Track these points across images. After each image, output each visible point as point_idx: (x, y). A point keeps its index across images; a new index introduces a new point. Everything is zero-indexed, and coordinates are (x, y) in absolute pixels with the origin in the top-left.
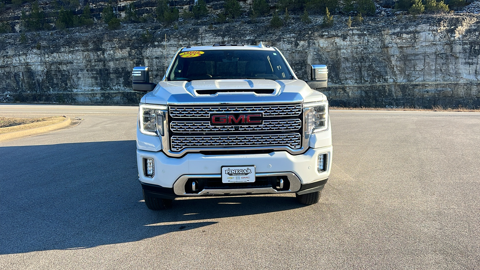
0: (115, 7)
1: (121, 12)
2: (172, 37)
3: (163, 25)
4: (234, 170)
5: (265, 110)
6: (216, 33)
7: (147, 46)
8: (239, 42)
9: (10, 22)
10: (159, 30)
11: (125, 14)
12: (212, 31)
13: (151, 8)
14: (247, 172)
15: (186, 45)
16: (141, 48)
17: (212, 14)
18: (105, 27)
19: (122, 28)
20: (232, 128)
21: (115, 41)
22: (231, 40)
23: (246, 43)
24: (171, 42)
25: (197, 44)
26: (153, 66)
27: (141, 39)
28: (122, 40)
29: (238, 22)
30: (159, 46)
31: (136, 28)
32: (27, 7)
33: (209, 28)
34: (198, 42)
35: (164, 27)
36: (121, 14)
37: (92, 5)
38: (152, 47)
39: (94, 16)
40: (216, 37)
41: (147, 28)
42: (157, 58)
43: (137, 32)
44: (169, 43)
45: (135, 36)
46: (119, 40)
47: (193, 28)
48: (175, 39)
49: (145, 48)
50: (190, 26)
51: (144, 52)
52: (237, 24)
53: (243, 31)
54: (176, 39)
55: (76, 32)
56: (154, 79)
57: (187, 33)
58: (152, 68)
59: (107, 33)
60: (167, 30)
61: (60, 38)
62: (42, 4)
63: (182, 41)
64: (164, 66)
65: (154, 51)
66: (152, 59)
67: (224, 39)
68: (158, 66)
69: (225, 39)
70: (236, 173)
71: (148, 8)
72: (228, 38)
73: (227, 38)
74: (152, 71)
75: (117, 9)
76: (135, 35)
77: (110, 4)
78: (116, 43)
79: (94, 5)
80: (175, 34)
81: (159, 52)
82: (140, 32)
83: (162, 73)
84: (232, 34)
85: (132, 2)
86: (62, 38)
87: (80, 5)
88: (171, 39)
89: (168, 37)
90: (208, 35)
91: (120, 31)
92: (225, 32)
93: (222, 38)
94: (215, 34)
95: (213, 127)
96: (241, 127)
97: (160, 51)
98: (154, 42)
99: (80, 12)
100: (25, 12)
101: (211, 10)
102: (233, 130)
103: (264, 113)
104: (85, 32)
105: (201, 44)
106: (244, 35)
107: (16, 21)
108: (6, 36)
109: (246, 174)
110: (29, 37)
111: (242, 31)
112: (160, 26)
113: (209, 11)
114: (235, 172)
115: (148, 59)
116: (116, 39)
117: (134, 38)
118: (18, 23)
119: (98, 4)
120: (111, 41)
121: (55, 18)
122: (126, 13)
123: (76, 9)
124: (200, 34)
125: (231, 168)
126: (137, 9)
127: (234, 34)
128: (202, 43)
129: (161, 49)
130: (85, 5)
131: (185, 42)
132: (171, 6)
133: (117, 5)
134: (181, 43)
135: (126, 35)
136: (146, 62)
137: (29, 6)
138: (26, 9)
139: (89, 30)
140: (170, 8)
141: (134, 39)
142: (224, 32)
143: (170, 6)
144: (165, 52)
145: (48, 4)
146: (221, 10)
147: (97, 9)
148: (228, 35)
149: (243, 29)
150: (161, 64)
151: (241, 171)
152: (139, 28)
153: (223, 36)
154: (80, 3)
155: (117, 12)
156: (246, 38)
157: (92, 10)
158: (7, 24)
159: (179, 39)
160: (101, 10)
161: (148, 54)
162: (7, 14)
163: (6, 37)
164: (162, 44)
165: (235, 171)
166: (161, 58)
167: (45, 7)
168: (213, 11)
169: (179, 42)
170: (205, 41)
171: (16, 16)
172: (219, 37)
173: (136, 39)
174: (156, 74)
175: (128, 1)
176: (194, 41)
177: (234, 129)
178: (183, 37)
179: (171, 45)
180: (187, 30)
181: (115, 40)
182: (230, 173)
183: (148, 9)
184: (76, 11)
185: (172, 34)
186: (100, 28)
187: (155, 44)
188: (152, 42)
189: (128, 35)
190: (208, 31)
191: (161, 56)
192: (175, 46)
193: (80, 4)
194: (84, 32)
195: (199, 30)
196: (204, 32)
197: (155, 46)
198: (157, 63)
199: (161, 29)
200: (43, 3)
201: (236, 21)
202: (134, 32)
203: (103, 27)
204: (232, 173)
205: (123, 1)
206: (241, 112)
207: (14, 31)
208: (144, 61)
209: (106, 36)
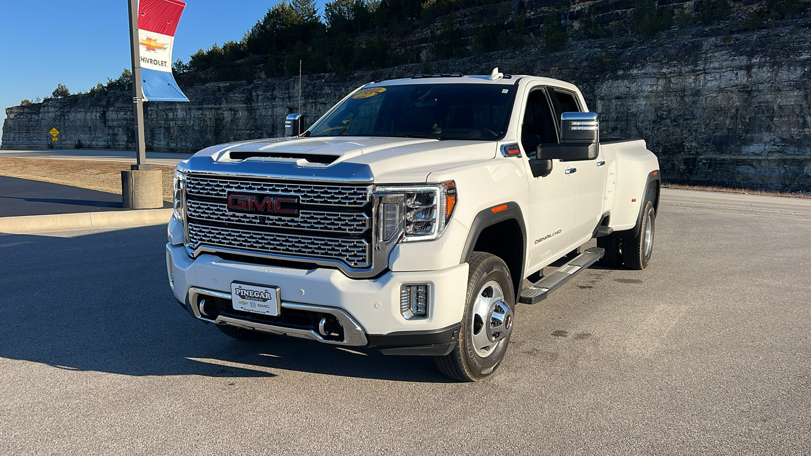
0: (564, 14)
1: (574, 21)
2: (649, 61)
3: (639, 39)
4: (246, 291)
5: (304, 192)
6: (737, 50)
7: (604, 77)
8: (784, 65)
9: (415, 46)
10: (630, 48)
11: (579, 25)
12: (728, 45)
13: (624, 10)
14: (265, 296)
15: (674, 73)
16: (593, 81)
17: (739, 13)
18: (541, 48)
19: (568, 48)
20: (256, 218)
21: (553, 70)
22: (767, 62)
23: (799, 66)
24: (648, 69)
25: (695, 72)
26: (610, 113)
27: (596, 67)
28: (565, 69)
29: (787, 26)
30: (623, 77)
31: (590, 48)
32: (439, 23)
33: (724, 40)
34: (698, 67)
35: (640, 43)
36: (574, 24)
37: (529, 12)
38: (612, 79)
39: (531, 30)
40: (735, 56)
41: (609, 47)
42: (618, 98)
43: (590, 54)
44: (642, 71)
45: (587, 61)
46: (559, 69)
47: (692, 43)
48: (654, 64)
49: (599, 81)
50: (687, 39)
51: (598, 88)
52: (786, 30)
53: (795, 44)
54: (657, 64)
55: (498, 58)
56: (609, 135)
57: (678, 53)
58: (607, 116)
59: (542, 58)
60: (643, 49)
61: (474, 68)
62: (459, 17)
63: (667, 67)
64: (629, 111)
65: (616, 85)
66: (610, 100)
67: (751, 61)
68: (618, 113)
69: (754, 61)
70: (251, 295)
71: (619, 11)
72: (762, 57)
73: (758, 58)
74: (607, 120)
75: (568, 17)
76: (586, 59)
77: (557, 8)
78: (555, 74)
79: (533, 13)
80: (656, 54)
81: (623, 88)
82: (596, 53)
83: (624, 124)
84: (770, 50)
85: (594, 2)
86: (476, 69)
87: (511, 14)
88: (647, 63)
89: (643, 60)
90: (718, 55)
91: (564, 53)
92: (755, 47)
93: (747, 59)
94: (733, 51)
95: (231, 213)
96: (269, 219)
97: (626, 85)
98: (617, 70)
99: (511, 25)
100: (435, 31)
101: (739, 7)
102: (258, 223)
103: (302, 196)
104: (510, 58)
105: (703, 72)
106: (795, 51)
107: (423, 45)
108: (405, 68)
109: (265, 300)
110: (434, 68)
111: (793, 42)
112: (633, 42)
113: (735, 9)
114: (249, 294)
115: (604, 100)
116: (555, 66)
117: (585, 64)
118: (425, 48)
119: (539, 10)
120: (547, 70)
121: (475, 38)
122: (581, 22)
123: (505, 21)
124: (704, 53)
125: (243, 286)
126: (600, 15)
127: (775, 51)
128: (704, 70)
129: (627, 82)
130: (519, 13)
131: (674, 69)
132: (661, 5)
133: (569, 9)
134: (664, 70)
135: (571, 60)
136: (599, 104)
137: (442, 22)
138: (437, 26)
139: (516, 54)
140: (658, 8)
141: (585, 66)
142: (753, 47)
143: (658, 5)
144: (634, 87)
145: (467, 16)
146: (760, 5)
147: (536, 18)
148: (762, 51)
149: (797, 38)
150: (623, 109)
151: (257, 294)
152: (596, 47)
153: (751, 55)
154: (512, 11)
155: (567, 22)
156: (802, 57)
157: (529, 21)
158: (412, 50)
159: (662, 64)
160: (541, 20)
161: (603, 91)
162: (413, 35)
163: (405, 70)
164: (630, 74)
165: (249, 292)
166: (626, 97)
167: (463, 21)
168: (742, 8)
169: (662, 69)
170: (711, 66)
171: (423, 38)
172: (741, 57)
173: (588, 66)
174: (614, 128)
175: (587, 2)
176: (689, 67)
177: (259, 221)
178: (671, 59)
179: (646, 74)
180: (678, 47)
181: (553, 68)
182: (242, 294)
183: (620, 13)
184: (506, 24)
185: (651, 55)
186: (533, 50)
187: (619, 73)
188: (614, 71)
189: (575, 59)
190: (721, 46)
191: (626, 94)
192: (653, 77)
193: (513, 13)
194: (508, 58)
195: (702, 45)
196: (712, 49)
197: (617, 78)
198: (618, 107)
199: (634, 46)
200: (461, 15)
201: (785, 25)
202: (585, 54)
203: (538, 48)
204: (245, 295)
205: (579, 3)
206: (268, 192)
207: (418, 60)
208: (595, 105)
209: (539, 62)
